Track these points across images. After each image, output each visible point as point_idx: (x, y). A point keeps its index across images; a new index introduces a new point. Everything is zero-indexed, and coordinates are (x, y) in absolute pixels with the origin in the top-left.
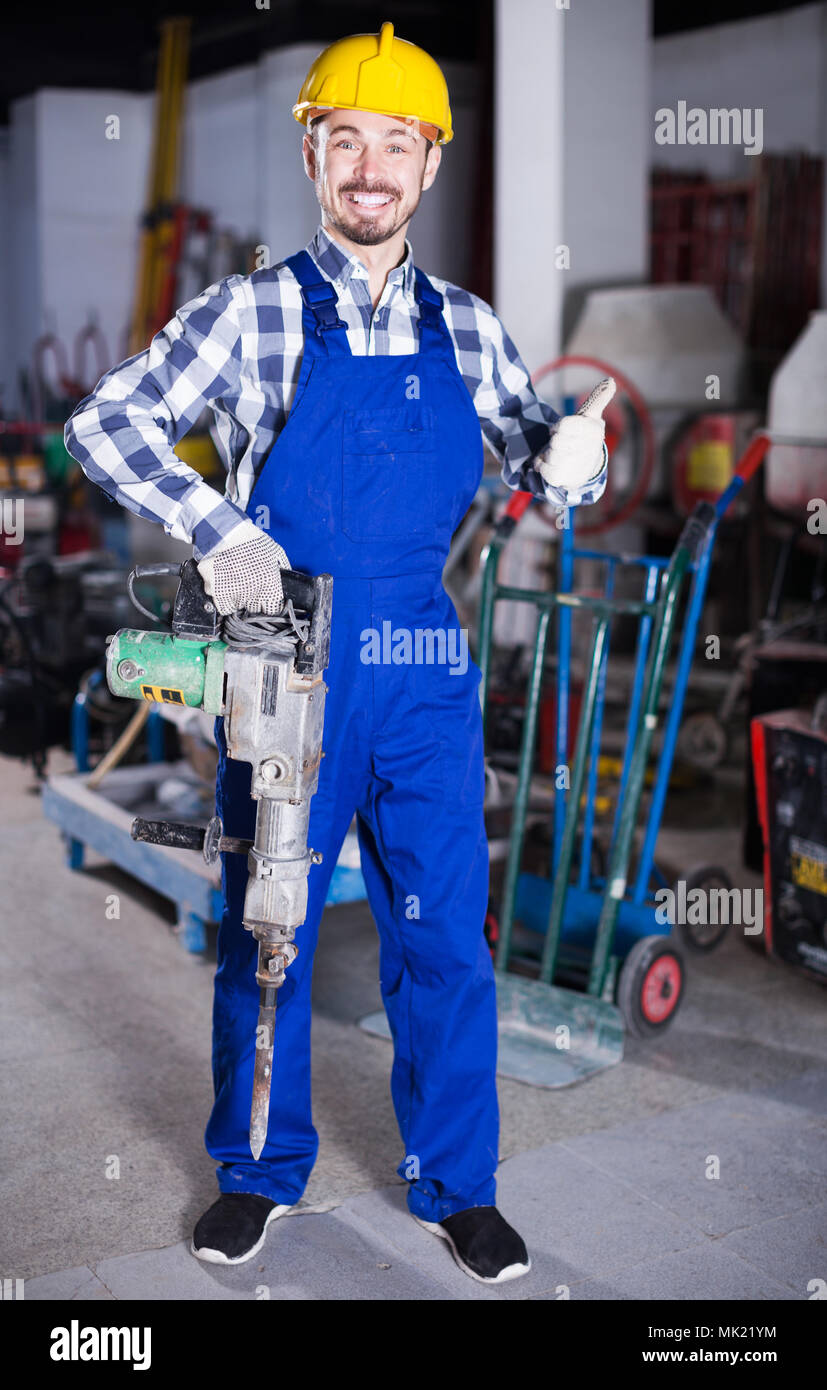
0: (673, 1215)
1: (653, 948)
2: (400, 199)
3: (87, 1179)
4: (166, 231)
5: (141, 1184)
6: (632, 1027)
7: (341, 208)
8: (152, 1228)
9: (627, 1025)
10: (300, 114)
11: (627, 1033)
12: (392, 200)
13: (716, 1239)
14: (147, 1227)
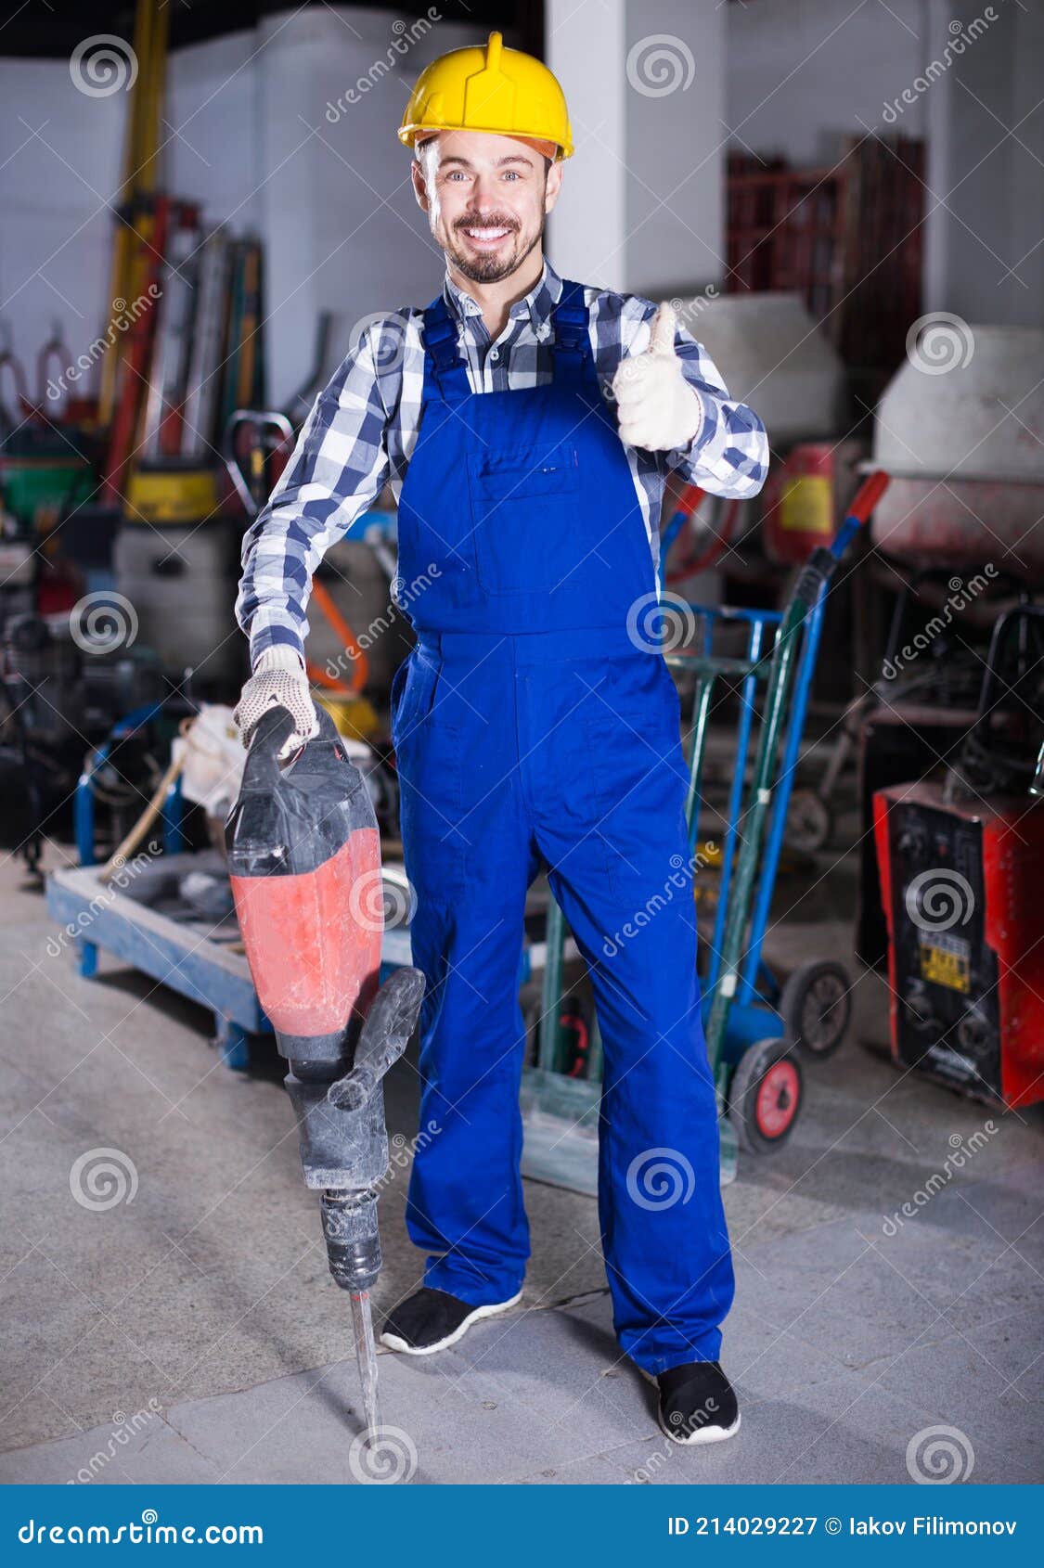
0: (807, 1345)
1: (767, 1052)
2: (519, 230)
3: (145, 1320)
4: (145, 227)
5: (206, 1323)
6: (746, 1142)
7: (458, 242)
8: (224, 1370)
9: (740, 1140)
10: (405, 138)
11: (741, 1150)
12: (510, 232)
13: (856, 1369)
14: (218, 1370)
